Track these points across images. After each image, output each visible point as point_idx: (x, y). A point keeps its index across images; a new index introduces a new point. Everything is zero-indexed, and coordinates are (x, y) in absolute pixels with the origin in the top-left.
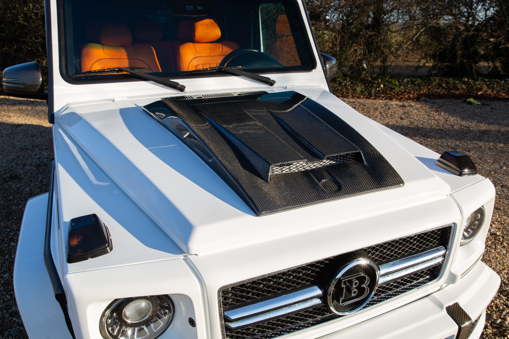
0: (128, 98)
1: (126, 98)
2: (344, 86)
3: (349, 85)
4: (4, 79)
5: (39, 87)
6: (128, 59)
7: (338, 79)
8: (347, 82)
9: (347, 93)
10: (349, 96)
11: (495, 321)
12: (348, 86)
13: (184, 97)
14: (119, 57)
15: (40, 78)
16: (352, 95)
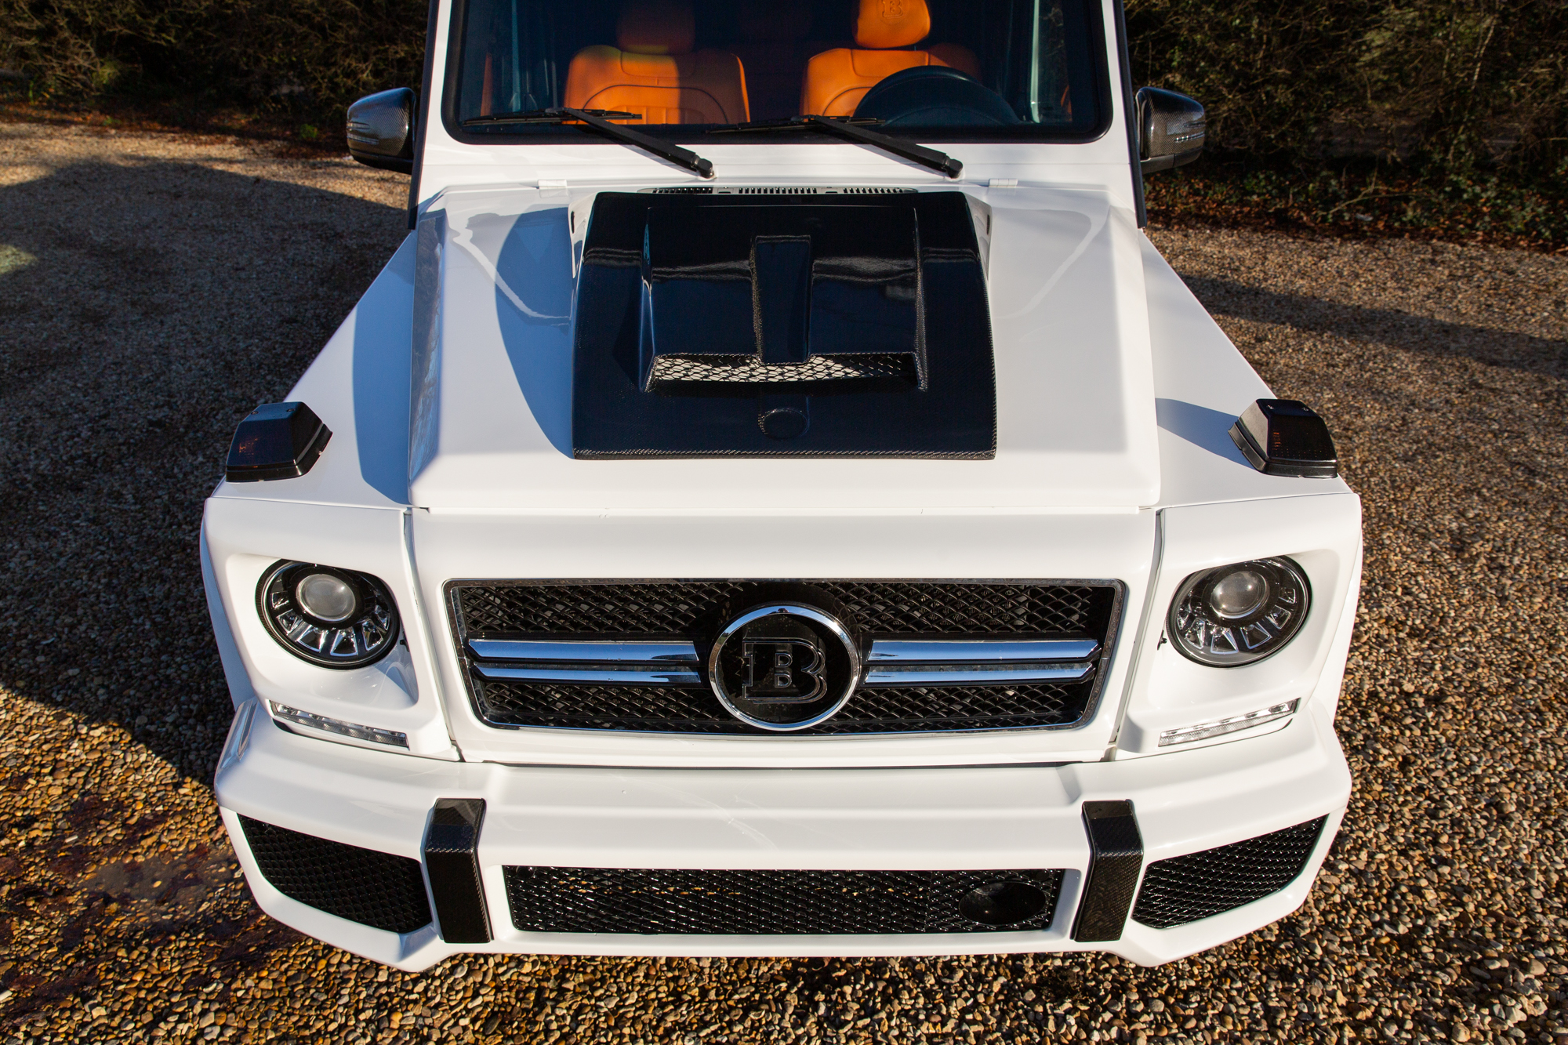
0: (570, 182)
1: (565, 184)
2: (1467, 201)
3: (1488, 199)
4: (350, 125)
5: (401, 146)
6: (681, 88)
7: (1453, 177)
8: (1484, 190)
9: (1471, 227)
10: (1475, 237)
11: (1486, 962)
12: (1484, 204)
13: (708, 190)
14: (656, 84)
15: (404, 126)
16: (1488, 233)
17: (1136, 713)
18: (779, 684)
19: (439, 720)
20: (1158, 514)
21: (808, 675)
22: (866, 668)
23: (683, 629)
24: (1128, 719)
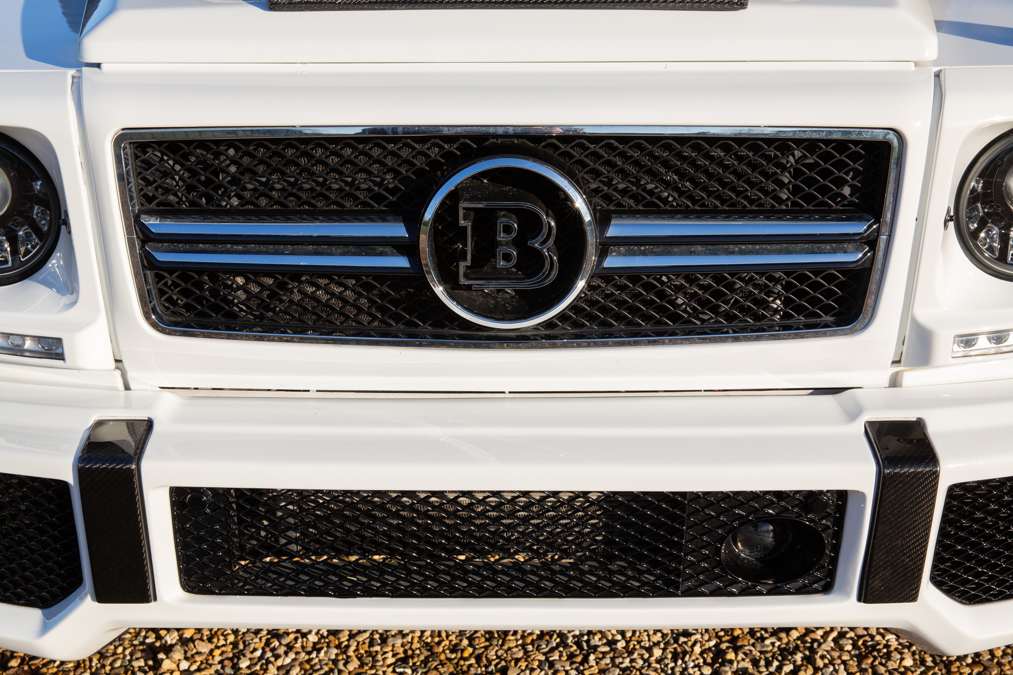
17: (923, 314)
18: (502, 263)
19: (102, 324)
20: (937, 75)
21: (536, 250)
22: (604, 249)
23: (390, 205)
24: (914, 321)
